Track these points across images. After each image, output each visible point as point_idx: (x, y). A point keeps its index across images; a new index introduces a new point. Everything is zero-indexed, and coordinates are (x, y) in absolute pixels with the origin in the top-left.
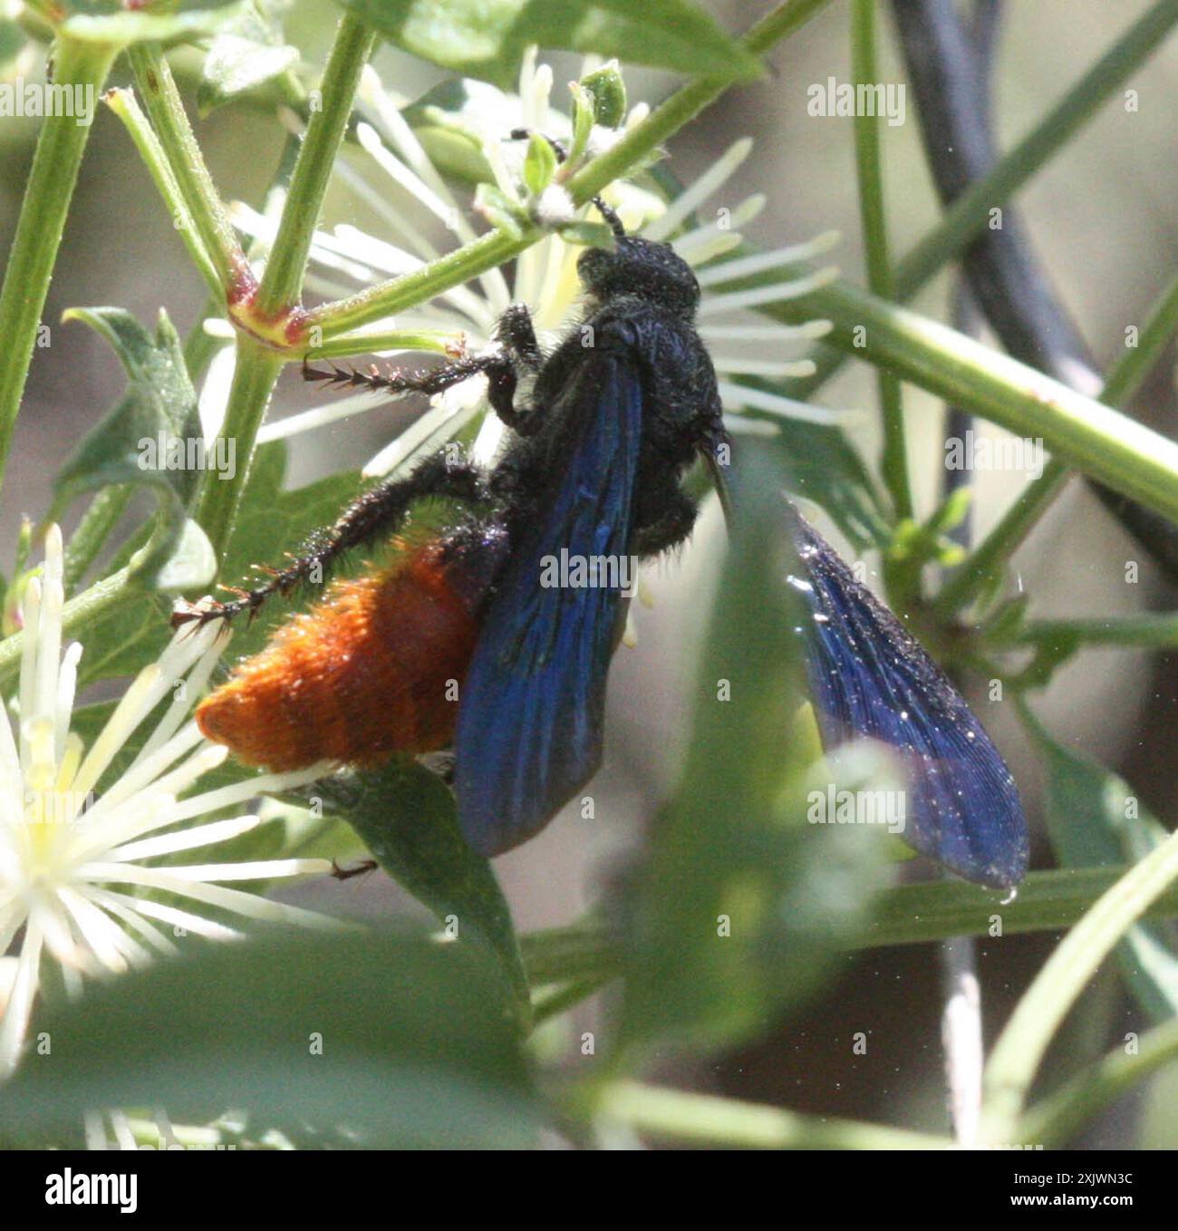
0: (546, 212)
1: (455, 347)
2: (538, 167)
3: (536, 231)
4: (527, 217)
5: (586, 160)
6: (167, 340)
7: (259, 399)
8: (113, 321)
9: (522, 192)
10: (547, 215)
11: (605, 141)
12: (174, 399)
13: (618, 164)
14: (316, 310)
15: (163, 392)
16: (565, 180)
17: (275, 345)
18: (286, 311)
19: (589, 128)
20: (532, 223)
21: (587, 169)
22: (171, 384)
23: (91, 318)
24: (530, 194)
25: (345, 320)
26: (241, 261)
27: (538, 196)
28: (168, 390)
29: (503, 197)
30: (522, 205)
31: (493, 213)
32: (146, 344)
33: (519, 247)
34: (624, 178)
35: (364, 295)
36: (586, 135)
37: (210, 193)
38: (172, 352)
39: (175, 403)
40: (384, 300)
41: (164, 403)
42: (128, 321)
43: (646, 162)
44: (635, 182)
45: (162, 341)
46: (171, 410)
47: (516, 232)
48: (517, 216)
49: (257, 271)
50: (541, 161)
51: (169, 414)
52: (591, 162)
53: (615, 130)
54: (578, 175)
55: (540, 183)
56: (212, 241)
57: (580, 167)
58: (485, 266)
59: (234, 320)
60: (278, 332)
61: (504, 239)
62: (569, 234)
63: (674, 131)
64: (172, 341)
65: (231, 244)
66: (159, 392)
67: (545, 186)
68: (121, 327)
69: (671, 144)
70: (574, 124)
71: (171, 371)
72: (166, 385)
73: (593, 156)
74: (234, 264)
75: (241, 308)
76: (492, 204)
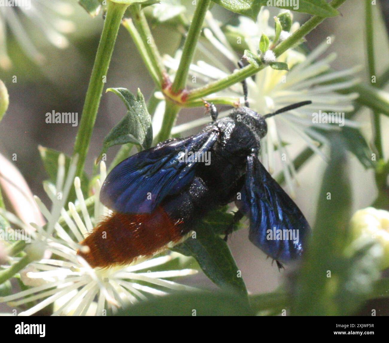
0: (267, 59)
1: (237, 103)
2: (264, 44)
3: (263, 65)
4: (260, 60)
5: (279, 42)
6: (140, 99)
7: (172, 120)
8: (122, 92)
9: (259, 52)
10: (267, 60)
11: (285, 36)
12: (142, 118)
13: (290, 43)
14: (191, 91)
15: (139, 115)
16: (273, 48)
17: (177, 103)
18: (181, 91)
19: (280, 32)
20: (262, 62)
21: (280, 45)
22: (142, 113)
23: (115, 91)
24: (261, 53)
25: (200, 94)
26: (166, 75)
27: (264, 54)
28: (140, 115)
29: (253, 54)
30: (259, 56)
31: (249, 59)
32: (134, 99)
33: (258, 70)
34: (292, 48)
35: (207, 86)
36: (279, 34)
37: (156, 53)
38: (142, 102)
39: (143, 119)
40: (213, 88)
41: (139, 119)
42: (127, 92)
43: (299, 43)
44: (295, 49)
45: (138, 98)
46: (142, 121)
47: (257, 65)
48: (257, 60)
49: (172, 78)
50: (265, 42)
51: (141, 123)
52: (281, 43)
53: (289, 32)
54: (277, 47)
55: (264, 50)
56: (157, 69)
57: (278, 44)
58: (247, 76)
59: (164, 94)
60: (179, 98)
61: (253, 68)
62: (274, 66)
63: (308, 32)
64: (142, 99)
65: (163, 70)
66: (138, 115)
67: (266, 50)
68: (125, 94)
69: (307, 37)
70: (276, 30)
71: (142, 108)
72: (140, 113)
73: (282, 41)
74: (164, 76)
75: (167, 90)
76: (249, 56)
